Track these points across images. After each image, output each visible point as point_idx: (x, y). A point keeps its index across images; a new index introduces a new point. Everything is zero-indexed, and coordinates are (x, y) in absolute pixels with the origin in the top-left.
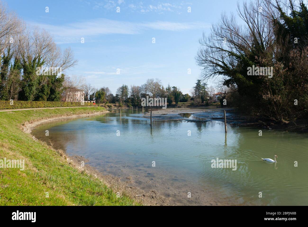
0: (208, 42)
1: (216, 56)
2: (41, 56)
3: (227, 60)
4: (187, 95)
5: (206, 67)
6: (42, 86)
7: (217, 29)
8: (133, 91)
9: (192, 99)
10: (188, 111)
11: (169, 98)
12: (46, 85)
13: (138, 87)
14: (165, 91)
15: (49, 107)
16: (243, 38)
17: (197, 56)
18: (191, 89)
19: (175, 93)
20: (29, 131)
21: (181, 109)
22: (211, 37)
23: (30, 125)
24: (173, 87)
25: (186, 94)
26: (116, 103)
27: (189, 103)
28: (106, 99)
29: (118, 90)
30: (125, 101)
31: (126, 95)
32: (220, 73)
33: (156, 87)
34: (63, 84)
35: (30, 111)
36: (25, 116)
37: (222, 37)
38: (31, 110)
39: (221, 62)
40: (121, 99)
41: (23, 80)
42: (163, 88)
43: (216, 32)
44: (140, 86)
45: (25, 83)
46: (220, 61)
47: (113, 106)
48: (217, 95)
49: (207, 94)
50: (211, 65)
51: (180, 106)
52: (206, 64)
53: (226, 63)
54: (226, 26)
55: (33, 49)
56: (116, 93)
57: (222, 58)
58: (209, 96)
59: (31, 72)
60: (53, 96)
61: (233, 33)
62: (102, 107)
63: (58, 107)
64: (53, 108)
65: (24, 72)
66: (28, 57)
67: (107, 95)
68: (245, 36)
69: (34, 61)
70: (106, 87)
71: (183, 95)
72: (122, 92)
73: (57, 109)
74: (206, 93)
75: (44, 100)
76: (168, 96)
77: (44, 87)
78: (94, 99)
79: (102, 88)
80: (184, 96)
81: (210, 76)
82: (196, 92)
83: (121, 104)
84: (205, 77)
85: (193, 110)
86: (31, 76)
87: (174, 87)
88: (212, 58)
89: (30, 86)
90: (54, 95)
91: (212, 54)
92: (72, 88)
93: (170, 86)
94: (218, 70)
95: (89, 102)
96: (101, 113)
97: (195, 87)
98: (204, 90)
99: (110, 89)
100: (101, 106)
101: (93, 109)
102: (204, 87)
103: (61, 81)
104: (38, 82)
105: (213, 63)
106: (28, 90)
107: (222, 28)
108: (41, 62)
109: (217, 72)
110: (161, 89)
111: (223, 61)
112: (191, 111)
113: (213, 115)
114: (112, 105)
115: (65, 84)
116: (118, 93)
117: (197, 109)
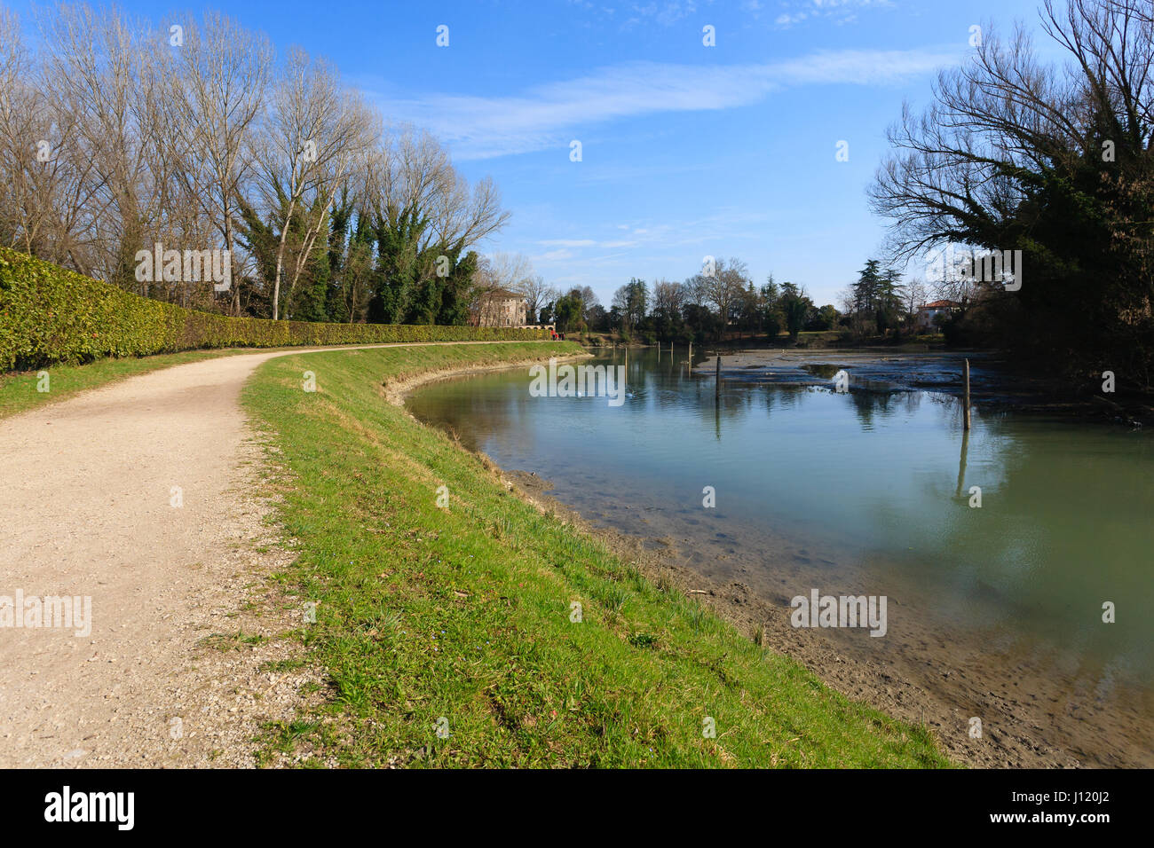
0: (918, 136)
1: (943, 179)
2: (420, 205)
3: (985, 191)
4: (829, 308)
5: (906, 219)
6: (423, 284)
7: (955, 88)
8: (661, 299)
9: (846, 320)
10: (831, 359)
11: (771, 317)
12: (433, 283)
13: (676, 285)
14: (759, 295)
15: (441, 340)
16: (1056, 112)
17: (876, 183)
18: (843, 290)
19: (791, 304)
20: (398, 400)
21: (805, 351)
22: (933, 116)
23: (400, 385)
24: (782, 286)
25: (826, 305)
26: (610, 332)
27: (837, 335)
28: (584, 319)
29: (619, 295)
30: (638, 327)
31: (641, 309)
32: (955, 236)
33: (729, 285)
34: (474, 278)
35: (398, 350)
36: (387, 364)
37: (972, 114)
38: (399, 348)
39: (961, 198)
40: (625, 320)
41: (378, 271)
42: (751, 287)
43: (950, 99)
44: (682, 281)
45: (384, 277)
46: (956, 196)
47: (601, 339)
48: (934, 308)
49: (898, 304)
50: (926, 210)
51: (805, 342)
52: (904, 210)
53: (979, 203)
54: (990, 72)
55: (400, 185)
56: (611, 304)
57: (966, 187)
58: (902, 314)
59: (397, 250)
60: (451, 312)
61: (1016, 98)
62: (575, 343)
63: (462, 340)
64: (450, 344)
65: (380, 250)
66: (390, 209)
67: (588, 309)
68: (1065, 101)
69: (404, 218)
70: (584, 285)
71: (815, 309)
72: (629, 299)
73: (459, 346)
74: (894, 303)
75: (428, 321)
76: (767, 312)
77: (427, 288)
78: (551, 319)
79: (573, 288)
80: (819, 313)
81: (918, 246)
82: (859, 300)
83: (626, 336)
84: (899, 250)
85: (849, 355)
86: (396, 259)
87: (787, 285)
88: (927, 186)
89: (396, 285)
90: (452, 308)
91: (930, 175)
92: (497, 291)
93: (775, 282)
94: (949, 226)
95: (539, 327)
96: (571, 358)
97: (855, 285)
98: (889, 294)
99: (594, 291)
100: (571, 339)
101: (551, 346)
102: (887, 284)
103: (468, 272)
104: (413, 274)
105: (930, 203)
106: (390, 296)
107: (977, 83)
108: (419, 222)
109: (944, 235)
110: (747, 290)
111: (968, 195)
112: (841, 359)
113: (919, 374)
114: (601, 336)
115: (479, 279)
116: (617, 304)
117: (862, 352)
